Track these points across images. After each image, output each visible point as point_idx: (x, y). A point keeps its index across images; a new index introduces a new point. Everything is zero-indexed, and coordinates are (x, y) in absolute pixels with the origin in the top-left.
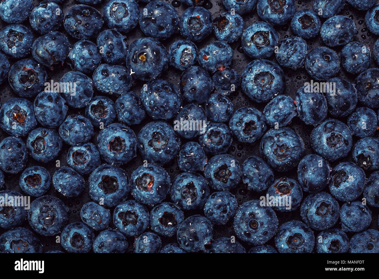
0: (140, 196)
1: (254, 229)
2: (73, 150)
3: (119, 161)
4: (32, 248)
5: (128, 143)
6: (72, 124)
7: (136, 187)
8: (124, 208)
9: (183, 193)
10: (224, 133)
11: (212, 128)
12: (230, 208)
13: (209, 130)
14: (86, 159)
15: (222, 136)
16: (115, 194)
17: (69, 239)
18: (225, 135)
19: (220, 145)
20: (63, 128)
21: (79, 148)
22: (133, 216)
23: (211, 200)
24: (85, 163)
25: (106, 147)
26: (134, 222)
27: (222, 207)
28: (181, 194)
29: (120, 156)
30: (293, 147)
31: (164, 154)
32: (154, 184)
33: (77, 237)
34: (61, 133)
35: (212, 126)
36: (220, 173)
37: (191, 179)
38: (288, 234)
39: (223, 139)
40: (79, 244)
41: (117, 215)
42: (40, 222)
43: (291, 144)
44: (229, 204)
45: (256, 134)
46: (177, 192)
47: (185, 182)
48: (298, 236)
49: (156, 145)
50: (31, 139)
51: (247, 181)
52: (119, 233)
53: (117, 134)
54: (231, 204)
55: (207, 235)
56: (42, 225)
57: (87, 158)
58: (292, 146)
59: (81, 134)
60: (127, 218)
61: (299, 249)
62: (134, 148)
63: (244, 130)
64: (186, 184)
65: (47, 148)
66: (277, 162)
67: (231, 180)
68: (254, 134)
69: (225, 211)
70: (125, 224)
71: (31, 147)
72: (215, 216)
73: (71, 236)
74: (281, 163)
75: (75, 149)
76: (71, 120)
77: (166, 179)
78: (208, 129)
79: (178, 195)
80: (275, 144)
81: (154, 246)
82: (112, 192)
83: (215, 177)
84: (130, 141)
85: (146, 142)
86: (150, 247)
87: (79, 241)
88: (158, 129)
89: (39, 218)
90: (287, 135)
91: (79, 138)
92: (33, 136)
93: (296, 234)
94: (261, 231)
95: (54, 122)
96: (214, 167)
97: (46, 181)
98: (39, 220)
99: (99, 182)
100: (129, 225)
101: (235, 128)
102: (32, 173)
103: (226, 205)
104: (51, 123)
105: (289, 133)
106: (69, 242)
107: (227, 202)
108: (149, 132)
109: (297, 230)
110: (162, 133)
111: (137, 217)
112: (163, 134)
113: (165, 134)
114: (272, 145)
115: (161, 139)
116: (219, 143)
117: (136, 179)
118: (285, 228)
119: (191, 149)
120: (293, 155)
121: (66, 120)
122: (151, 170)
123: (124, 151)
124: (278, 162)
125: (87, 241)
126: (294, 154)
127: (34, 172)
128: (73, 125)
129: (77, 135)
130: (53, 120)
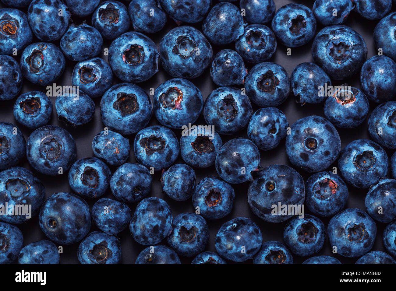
0: (166, 117)
1: (312, 149)
2: (79, 67)
3: (137, 76)
4: (33, 189)
5: (147, 53)
6: (77, 32)
7: (161, 106)
8: (147, 133)
9: (219, 110)
10: (267, 34)
11: (251, 29)
12: (280, 126)
13: (248, 31)
14: (95, 76)
15: (265, 38)
16: (134, 115)
17: (79, 176)
18: (268, 37)
19: (262, 48)
20: (65, 40)
21: (86, 63)
22: (159, 143)
23: (256, 117)
24: (95, 80)
25: (119, 59)
26: (161, 150)
27: (269, 125)
28: (218, 111)
29: (138, 70)
30: (354, 46)
31: (193, 63)
32: (184, 99)
33: (89, 172)
34: (63, 46)
35: (250, 27)
36: (264, 83)
37: (228, 93)
38: (354, 153)
39: (266, 41)
40: (92, 182)
41: (138, 143)
42: (42, 156)
43: (350, 41)
44: (278, 121)
45: (306, 34)
46: (213, 109)
47: (222, 96)
48: (368, 154)
49: (183, 53)
50: (26, 56)
51: (299, 91)
52: (142, 166)
53: (134, 42)
54: (281, 120)
55: (253, 159)
56: (44, 159)
57: (97, 74)
58: (353, 44)
59: (89, 44)
60: (152, 147)
61: (371, 170)
62: (155, 58)
63: (291, 29)
64: (223, 98)
65: (46, 64)
66: (334, 65)
67: (279, 90)
68: (303, 33)
69: (273, 130)
70: (150, 152)
71: (26, 64)
72: (262, 136)
73: (82, 172)
74: (339, 66)
75: (81, 65)
76: (75, 29)
77: (198, 93)
78: (246, 31)
79: (213, 114)
80: (331, 42)
81: (188, 178)
82: (130, 114)
83: (259, 88)
84: (150, 50)
85: (170, 49)
86: (182, 179)
87: (91, 179)
88: (184, 33)
89: (40, 150)
90: (345, 31)
91: (86, 50)
92: (28, 52)
93: (365, 152)
94: (321, 150)
95: (54, 30)
96: (257, 76)
97: (47, 107)
98: (40, 153)
99: (113, 103)
100: (154, 154)
101: (279, 27)
102: (29, 97)
103: (274, 122)
104: (50, 33)
105: (347, 30)
106: (80, 180)
107: (275, 119)
108: (173, 38)
109: (366, 148)
110: (189, 37)
111: (163, 143)
112: (190, 39)
113: (193, 38)
114: (328, 44)
115: (188, 45)
116: (261, 46)
117: (159, 95)
118: (351, 147)
119: (227, 56)
120: (354, 56)
121: (69, 30)
122: (178, 84)
123: (143, 62)
124: (336, 65)
125: (102, 177)
126: (355, 53)
127: (31, 96)
128: (77, 34)
129: (83, 45)
130: (53, 28)
